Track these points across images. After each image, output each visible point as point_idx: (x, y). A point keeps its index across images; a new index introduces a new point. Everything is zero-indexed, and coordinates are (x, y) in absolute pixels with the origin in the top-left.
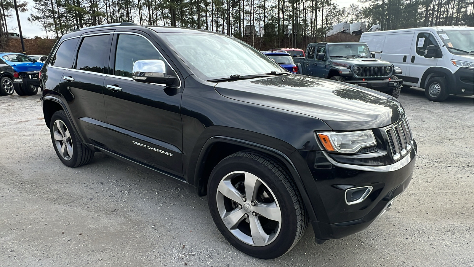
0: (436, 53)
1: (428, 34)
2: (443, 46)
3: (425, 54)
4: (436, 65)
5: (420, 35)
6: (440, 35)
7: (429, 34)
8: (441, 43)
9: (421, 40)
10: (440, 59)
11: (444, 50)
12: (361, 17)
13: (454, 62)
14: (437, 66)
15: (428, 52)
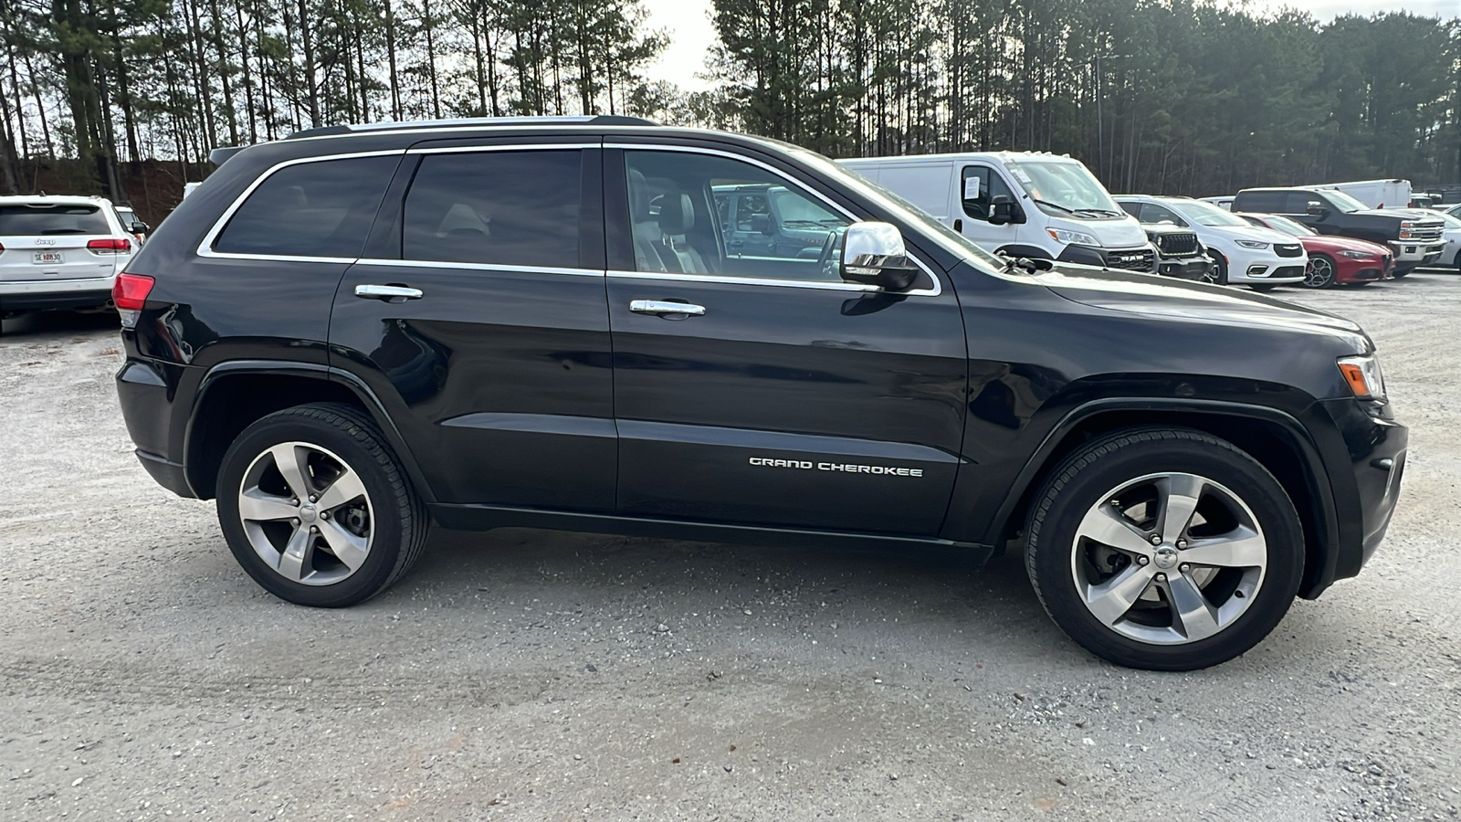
0: (1011, 213)
1: (986, 170)
2: (1025, 197)
3: (990, 216)
4: (1016, 241)
5: (968, 171)
6: (1012, 171)
7: (990, 169)
8: (1019, 193)
9: (971, 183)
10: (1020, 226)
11: (1027, 206)
12: (687, 119)
13: (1053, 234)
14: (1017, 244)
15: (995, 210)
